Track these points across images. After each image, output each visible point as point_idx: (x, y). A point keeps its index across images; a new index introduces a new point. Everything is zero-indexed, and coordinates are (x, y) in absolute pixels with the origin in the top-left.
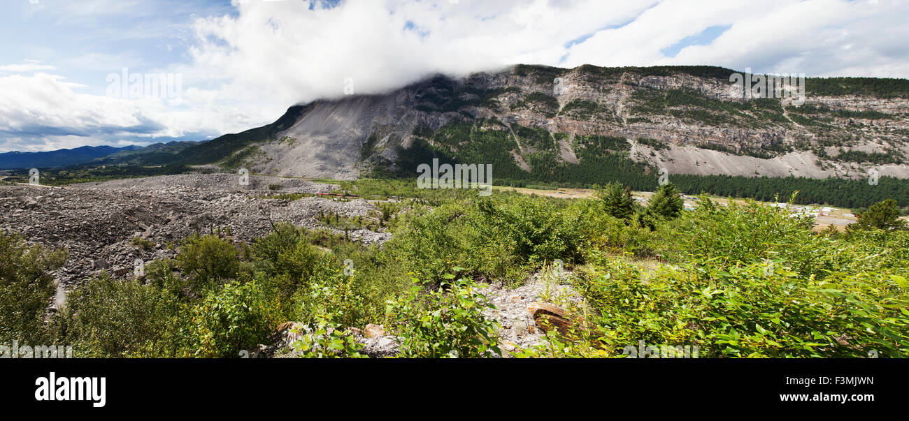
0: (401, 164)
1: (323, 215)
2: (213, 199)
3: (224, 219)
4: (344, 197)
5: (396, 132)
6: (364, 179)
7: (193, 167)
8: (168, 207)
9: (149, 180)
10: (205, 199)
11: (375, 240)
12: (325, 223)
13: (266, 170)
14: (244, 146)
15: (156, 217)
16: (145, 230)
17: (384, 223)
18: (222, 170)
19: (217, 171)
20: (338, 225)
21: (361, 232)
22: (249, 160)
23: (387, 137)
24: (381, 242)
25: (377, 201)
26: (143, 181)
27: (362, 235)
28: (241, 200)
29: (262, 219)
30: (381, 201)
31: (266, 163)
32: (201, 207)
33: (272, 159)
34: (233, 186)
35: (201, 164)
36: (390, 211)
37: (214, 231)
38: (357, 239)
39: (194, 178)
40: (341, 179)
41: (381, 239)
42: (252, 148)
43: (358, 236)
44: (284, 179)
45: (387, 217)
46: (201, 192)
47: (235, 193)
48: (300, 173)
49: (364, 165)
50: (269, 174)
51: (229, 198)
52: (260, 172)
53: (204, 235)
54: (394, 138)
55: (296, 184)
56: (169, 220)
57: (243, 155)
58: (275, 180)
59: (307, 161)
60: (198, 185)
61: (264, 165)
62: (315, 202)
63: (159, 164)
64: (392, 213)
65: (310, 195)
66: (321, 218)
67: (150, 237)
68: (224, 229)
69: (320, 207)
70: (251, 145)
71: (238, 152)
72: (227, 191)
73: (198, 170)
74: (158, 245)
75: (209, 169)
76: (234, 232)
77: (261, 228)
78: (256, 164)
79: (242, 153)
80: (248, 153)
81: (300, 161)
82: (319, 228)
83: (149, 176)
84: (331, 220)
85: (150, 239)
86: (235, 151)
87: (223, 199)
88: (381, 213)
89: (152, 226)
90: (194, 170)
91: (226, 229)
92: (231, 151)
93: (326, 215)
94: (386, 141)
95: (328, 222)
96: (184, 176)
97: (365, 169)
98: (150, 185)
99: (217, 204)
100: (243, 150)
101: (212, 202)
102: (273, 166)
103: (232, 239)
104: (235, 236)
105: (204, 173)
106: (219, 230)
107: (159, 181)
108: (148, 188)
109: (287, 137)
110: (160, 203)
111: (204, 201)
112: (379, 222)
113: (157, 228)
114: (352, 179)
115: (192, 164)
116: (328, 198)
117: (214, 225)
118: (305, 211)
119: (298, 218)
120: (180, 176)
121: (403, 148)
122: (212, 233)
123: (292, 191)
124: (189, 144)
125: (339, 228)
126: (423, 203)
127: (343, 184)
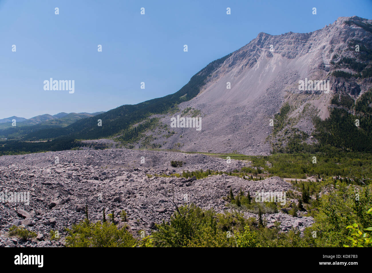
0: (319, 137)
1: (232, 195)
2: (106, 178)
3: (119, 202)
4: (256, 174)
5: (311, 102)
6: (278, 154)
7: (84, 141)
8: (52, 188)
9: (31, 157)
10: (96, 179)
11: (295, 226)
12: (234, 205)
13: (167, 145)
14: (143, 118)
15: (38, 200)
16: (24, 217)
17: (304, 205)
18: (117, 145)
19: (112, 146)
20: (249, 208)
21: (277, 215)
22: (148, 133)
23: (302, 107)
24: (302, 229)
25: (294, 180)
26: (24, 158)
27: (279, 219)
28: (140, 180)
29: (163, 201)
30: (298, 180)
31: (168, 137)
32: (92, 188)
33: (173, 133)
34: (130, 164)
35: (94, 138)
36: (310, 191)
37: (107, 217)
38: (273, 225)
39: (85, 154)
40: (251, 154)
41: (300, 224)
42: (152, 121)
43: (273, 220)
44: (187, 155)
45: (306, 198)
46: (93, 171)
47: (131, 171)
48: (205, 148)
49: (278, 138)
50: (170, 149)
51: (124, 177)
52: (160, 147)
53: (96, 221)
54: (310, 108)
55: (202, 160)
56: (54, 205)
57: (142, 128)
58: (178, 157)
59: (213, 134)
60: (89, 162)
61: (165, 139)
62: (223, 180)
63: (44, 138)
64: (312, 193)
65: (217, 173)
66: (231, 198)
67: (31, 225)
68: (119, 213)
69: (229, 187)
70: (151, 118)
71: (136, 125)
72: (122, 169)
73: (90, 145)
74: (40, 236)
75: (102, 144)
76: (130, 217)
77: (162, 212)
78: (155, 139)
79: (141, 126)
80: (147, 126)
81: (205, 135)
82: (229, 210)
83: (32, 152)
84: (241, 202)
85: (31, 228)
86: (133, 123)
87: (118, 178)
88: (300, 193)
89: (33, 212)
90: (86, 145)
91: (122, 213)
92: (129, 124)
93: (236, 196)
94: (301, 111)
95: (239, 204)
96: (74, 152)
97: (278, 142)
98: (33, 163)
99: (111, 184)
100: (143, 122)
101: (105, 182)
102: (176, 140)
103: (128, 225)
104: (131, 222)
105: (96, 148)
106: (113, 215)
107: (43, 158)
108: (30, 166)
109: (190, 108)
110: (43, 184)
111: (96, 182)
112: (297, 204)
113: (39, 214)
114: (264, 154)
115: (84, 139)
116: (238, 176)
117: (107, 209)
118: (212, 192)
119: (205, 199)
120: (69, 152)
121: (320, 119)
122: (105, 220)
123: (198, 167)
124: (80, 116)
125: (251, 211)
126: (348, 182)
127: (254, 160)
